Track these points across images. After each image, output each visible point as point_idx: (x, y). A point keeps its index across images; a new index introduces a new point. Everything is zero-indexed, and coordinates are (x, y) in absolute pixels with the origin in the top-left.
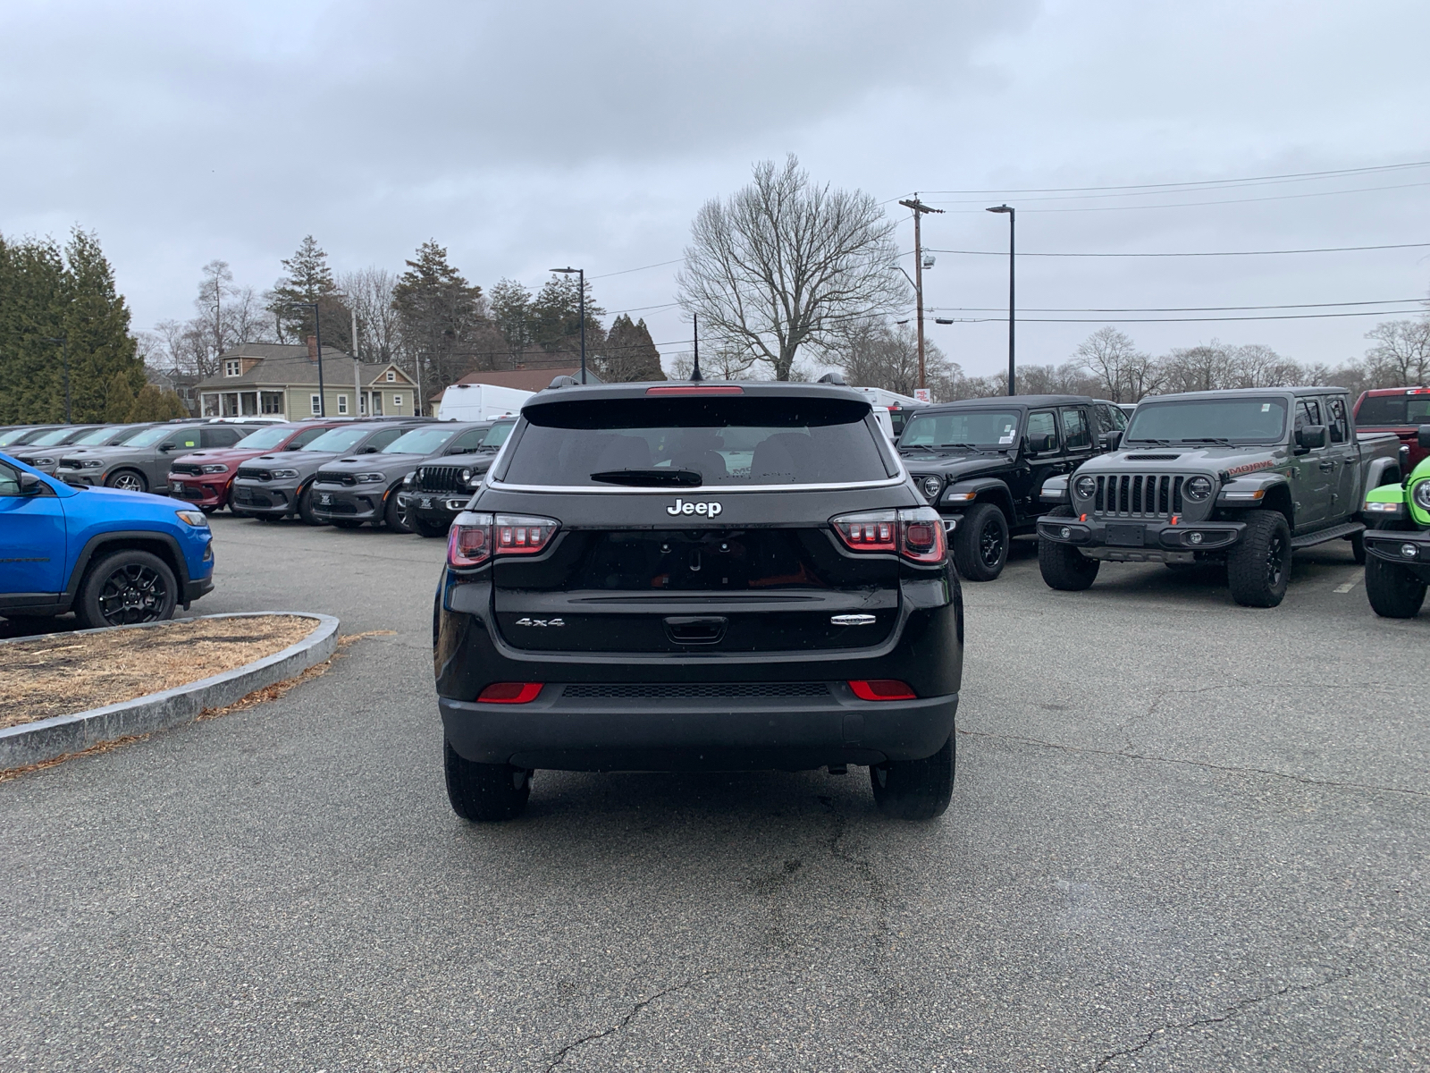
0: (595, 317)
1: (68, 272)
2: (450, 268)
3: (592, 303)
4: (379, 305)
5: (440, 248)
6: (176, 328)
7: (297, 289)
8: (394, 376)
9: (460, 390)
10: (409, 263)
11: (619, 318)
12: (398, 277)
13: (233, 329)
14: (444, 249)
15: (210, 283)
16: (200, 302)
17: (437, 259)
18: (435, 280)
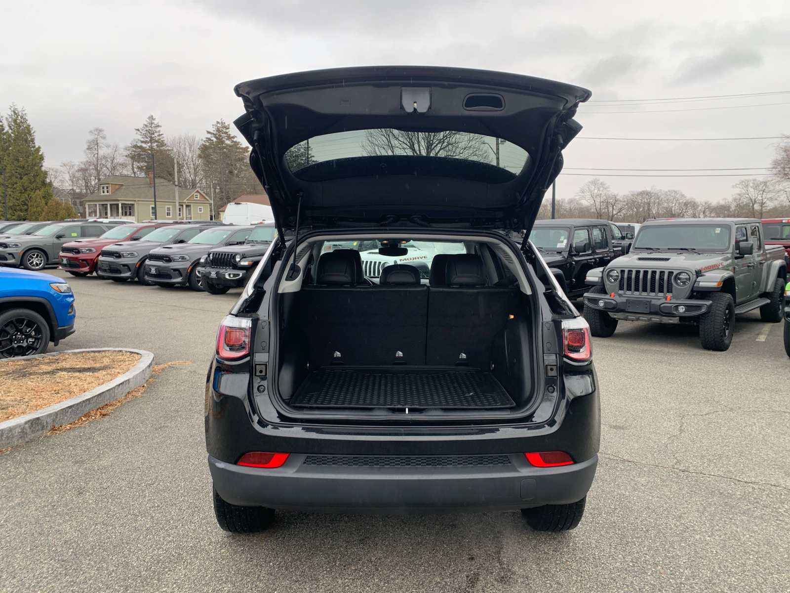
1: (7, 132)
2: (231, 136)
3: (312, 158)
4: (191, 156)
5: (226, 124)
6: (73, 166)
7: (144, 145)
8: (198, 196)
9: (236, 205)
10: (209, 132)
12: (202, 140)
13: (106, 167)
14: (229, 125)
15: (93, 141)
16: (87, 151)
17: (224, 130)
18: (223, 142)
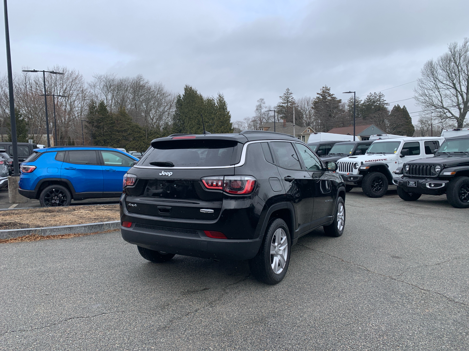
0: (385, 106)
1: (217, 105)
2: (331, 94)
3: (385, 101)
4: (308, 108)
5: (328, 88)
6: (249, 119)
7: (284, 105)
8: (309, 131)
9: (315, 134)
10: (318, 94)
11: (395, 106)
12: (314, 98)
13: (265, 118)
14: (330, 88)
15: (259, 106)
16: (256, 111)
17: (327, 91)
18: (326, 98)
